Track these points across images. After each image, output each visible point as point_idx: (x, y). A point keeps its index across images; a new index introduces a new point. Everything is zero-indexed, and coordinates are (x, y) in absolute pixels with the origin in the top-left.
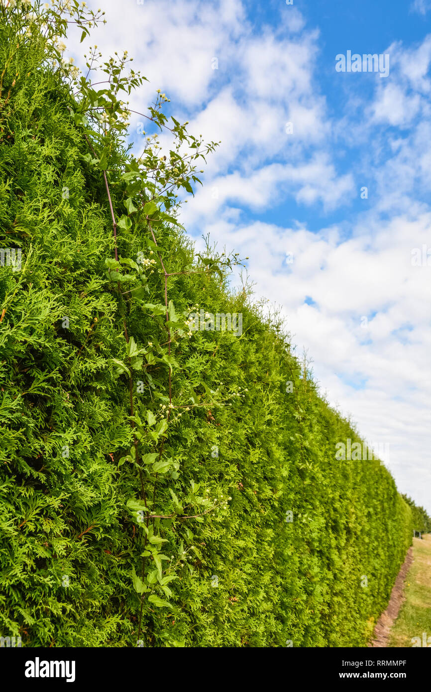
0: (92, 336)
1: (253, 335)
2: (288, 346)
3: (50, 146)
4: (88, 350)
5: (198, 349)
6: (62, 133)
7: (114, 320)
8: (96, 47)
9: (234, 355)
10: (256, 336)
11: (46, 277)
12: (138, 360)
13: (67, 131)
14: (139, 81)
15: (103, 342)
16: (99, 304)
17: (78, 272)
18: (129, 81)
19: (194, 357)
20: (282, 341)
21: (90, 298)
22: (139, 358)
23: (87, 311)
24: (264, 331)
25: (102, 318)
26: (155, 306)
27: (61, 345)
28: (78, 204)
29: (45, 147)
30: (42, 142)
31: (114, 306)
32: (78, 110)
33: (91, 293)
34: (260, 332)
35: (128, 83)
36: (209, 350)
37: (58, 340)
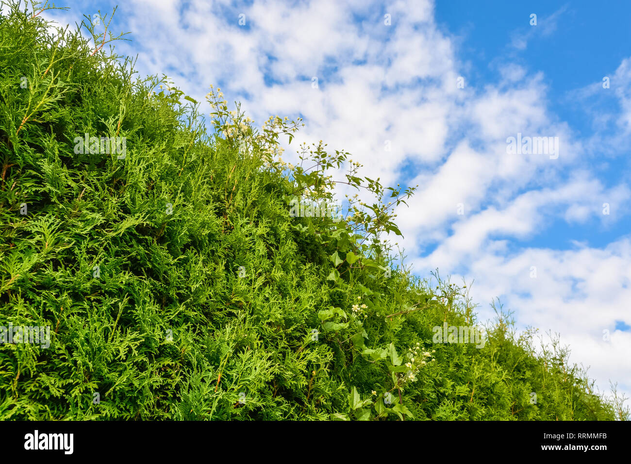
0: (312, 390)
1: (524, 373)
2: (580, 381)
3: (262, 227)
4: (309, 406)
5: (447, 394)
6: (275, 214)
7: (329, 370)
8: (305, 144)
9: (499, 398)
10: (528, 374)
11: (258, 338)
12: (365, 413)
13: (278, 211)
14: (344, 157)
15: (323, 396)
16: (313, 356)
17: (292, 328)
18: (336, 159)
19: (444, 404)
20: (571, 376)
21: (306, 352)
22: (366, 410)
23: (301, 365)
24: (536, 366)
25: (319, 370)
26: (374, 351)
27: (279, 404)
28: (292, 267)
29: (259, 228)
30: (257, 225)
31: (330, 357)
32: (289, 193)
33: (308, 346)
34: (532, 367)
35: (335, 161)
36: (462, 395)
37: (277, 399)
